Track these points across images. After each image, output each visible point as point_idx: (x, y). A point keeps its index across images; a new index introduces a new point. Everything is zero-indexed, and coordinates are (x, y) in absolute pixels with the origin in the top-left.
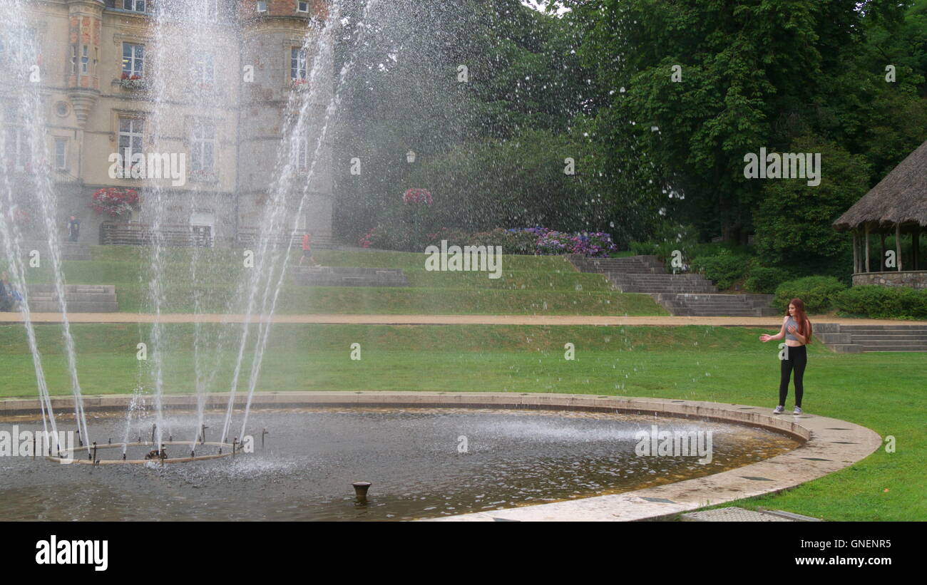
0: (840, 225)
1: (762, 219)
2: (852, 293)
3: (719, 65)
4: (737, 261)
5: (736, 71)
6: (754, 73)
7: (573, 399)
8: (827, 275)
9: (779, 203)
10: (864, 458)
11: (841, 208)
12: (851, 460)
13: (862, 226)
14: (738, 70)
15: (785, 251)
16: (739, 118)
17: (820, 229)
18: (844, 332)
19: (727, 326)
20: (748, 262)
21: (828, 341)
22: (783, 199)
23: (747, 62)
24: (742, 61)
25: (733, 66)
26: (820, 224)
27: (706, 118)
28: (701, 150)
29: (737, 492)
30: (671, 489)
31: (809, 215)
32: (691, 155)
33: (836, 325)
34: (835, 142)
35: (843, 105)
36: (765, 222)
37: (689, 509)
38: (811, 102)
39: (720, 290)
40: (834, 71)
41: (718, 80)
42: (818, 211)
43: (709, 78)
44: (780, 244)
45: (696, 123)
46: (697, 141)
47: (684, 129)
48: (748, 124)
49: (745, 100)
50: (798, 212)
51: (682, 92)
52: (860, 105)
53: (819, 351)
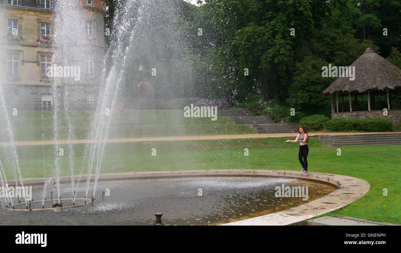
0: (326, 93)
1: (292, 91)
2: (332, 121)
3: (272, 26)
4: (282, 110)
5: (279, 29)
6: (287, 30)
7: (229, 172)
8: (320, 114)
9: (300, 84)
10: (367, 192)
11: (325, 86)
12: (363, 193)
13: (335, 93)
14: (280, 28)
15: (302, 104)
16: (281, 49)
17: (317, 95)
18: (332, 138)
19: (284, 137)
20: (287, 110)
21: (326, 142)
22: (301, 82)
23: (284, 25)
24: (282, 24)
25: (278, 26)
26: (317, 93)
27: (267, 49)
28: (265, 63)
29: (324, 210)
30: (296, 210)
31: (312, 89)
32: (261, 65)
33: (329, 135)
34: (321, 58)
35: (324, 42)
36: (294, 92)
37: (309, 218)
38: (310, 41)
39: (276, 122)
40: (319, 28)
41: (272, 33)
42: (316, 87)
43: (268, 32)
44: (300, 102)
45: (263, 51)
46: (264, 59)
47: (258, 54)
48: (284, 51)
49: (283, 41)
50: (307, 88)
51: (257, 38)
52: (330, 42)
53: (323, 147)
